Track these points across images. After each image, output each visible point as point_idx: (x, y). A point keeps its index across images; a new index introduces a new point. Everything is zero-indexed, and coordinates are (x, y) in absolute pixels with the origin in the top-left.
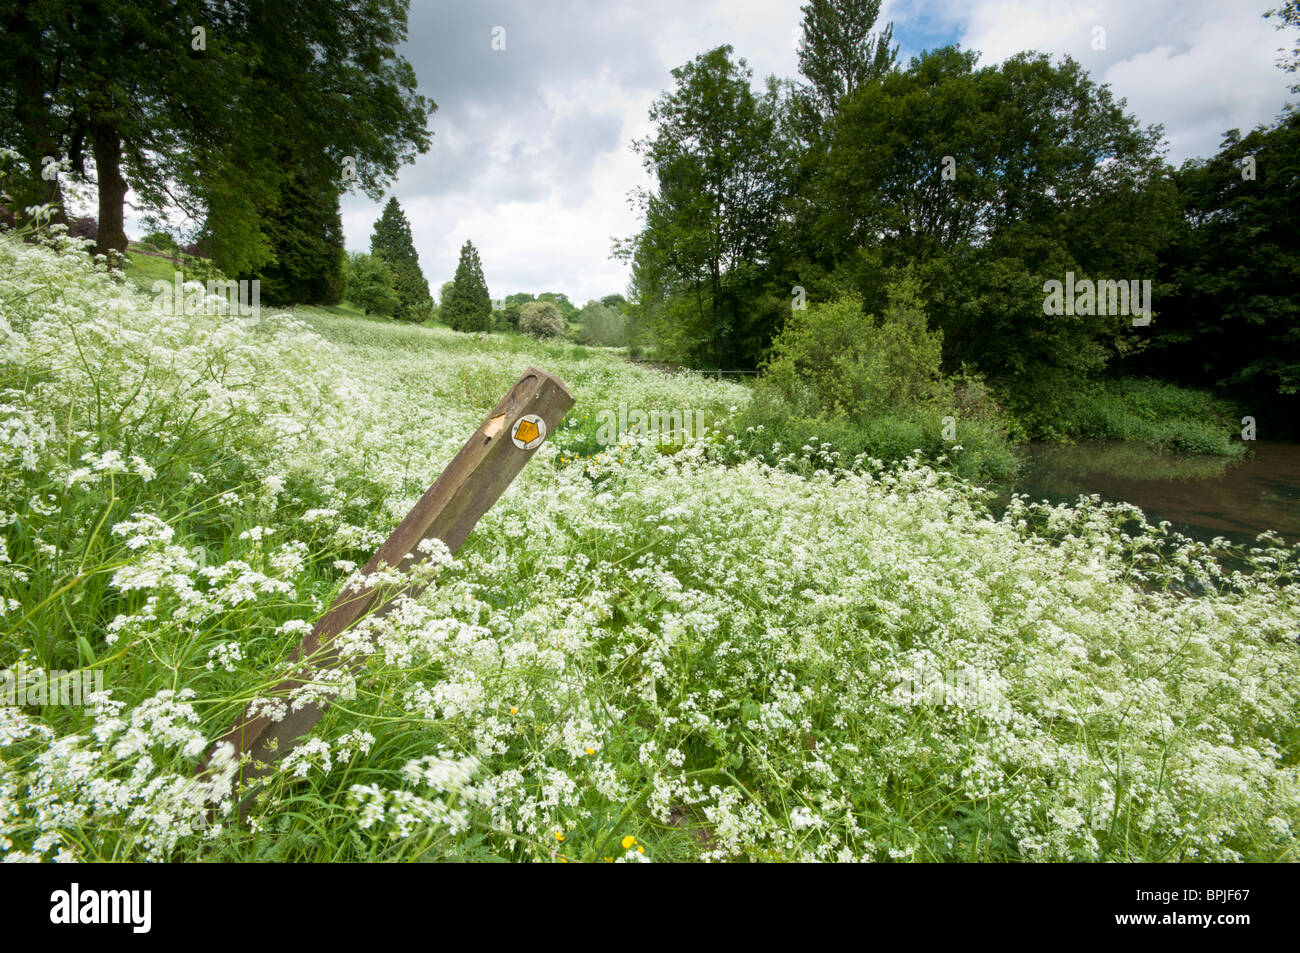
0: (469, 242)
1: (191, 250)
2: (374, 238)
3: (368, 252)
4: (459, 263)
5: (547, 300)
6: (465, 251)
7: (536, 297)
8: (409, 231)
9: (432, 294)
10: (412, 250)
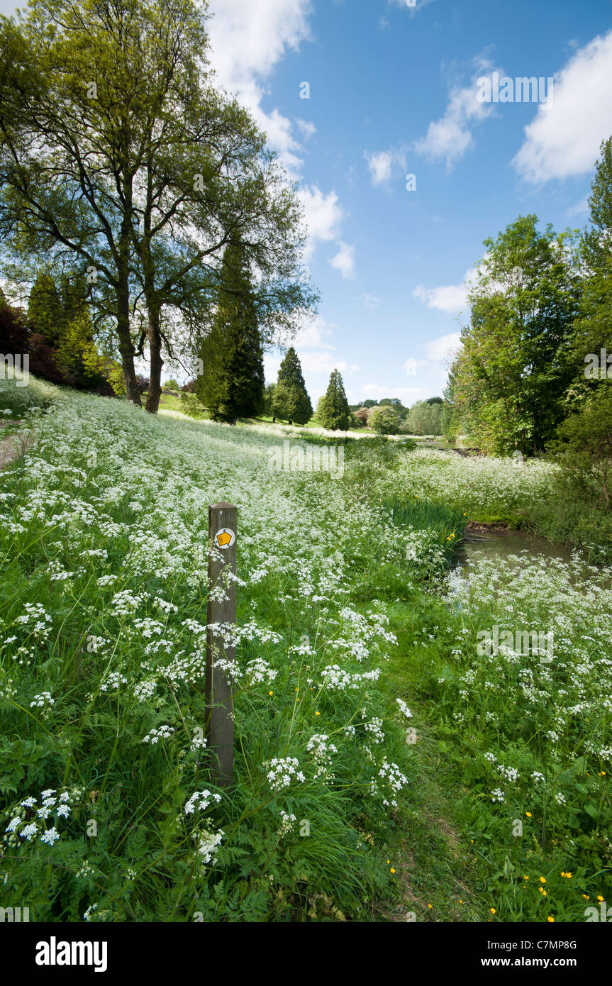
0: (336, 370)
1: (185, 389)
2: (280, 373)
3: (276, 382)
4: (329, 383)
5: (386, 404)
6: (333, 375)
7: (378, 402)
8: (300, 366)
9: (312, 405)
10: (302, 378)
